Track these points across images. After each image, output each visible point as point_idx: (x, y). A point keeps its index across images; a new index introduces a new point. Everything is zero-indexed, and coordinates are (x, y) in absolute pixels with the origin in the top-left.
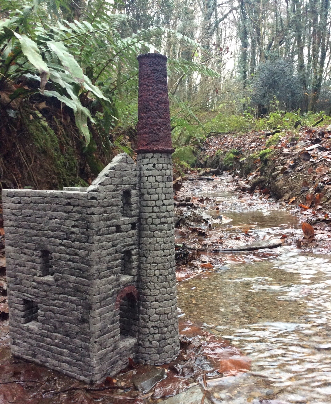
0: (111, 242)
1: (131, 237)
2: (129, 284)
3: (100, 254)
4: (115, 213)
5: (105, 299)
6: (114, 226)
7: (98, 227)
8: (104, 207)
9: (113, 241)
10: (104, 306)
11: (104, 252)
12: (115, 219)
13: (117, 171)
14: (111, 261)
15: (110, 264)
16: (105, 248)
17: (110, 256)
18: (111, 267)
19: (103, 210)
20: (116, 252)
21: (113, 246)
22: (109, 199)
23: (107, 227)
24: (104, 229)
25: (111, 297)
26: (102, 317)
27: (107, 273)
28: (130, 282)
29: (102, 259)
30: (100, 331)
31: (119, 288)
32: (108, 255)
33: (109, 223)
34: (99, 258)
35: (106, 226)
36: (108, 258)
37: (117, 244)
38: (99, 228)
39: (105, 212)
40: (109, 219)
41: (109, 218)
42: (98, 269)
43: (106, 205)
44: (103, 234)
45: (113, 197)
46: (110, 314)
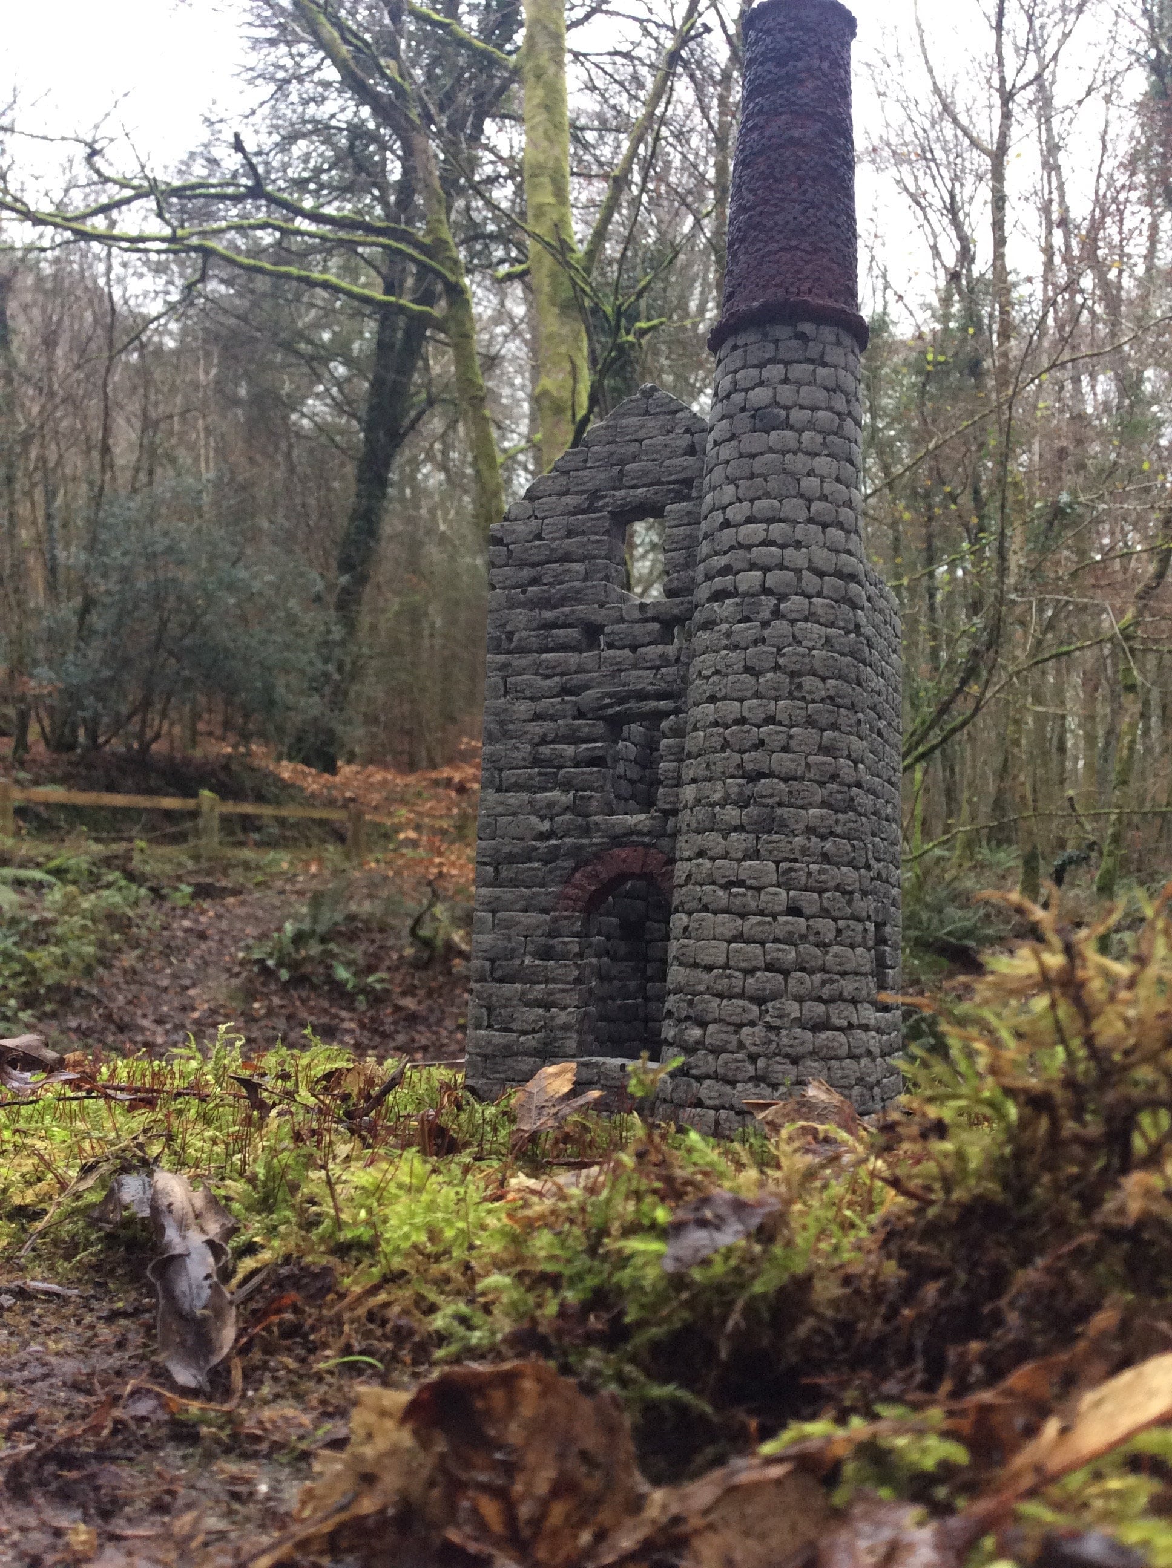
0: (557, 679)
1: (658, 668)
2: (635, 838)
3: (505, 710)
4: (577, 584)
5: (512, 859)
6: (571, 626)
7: (503, 625)
8: (533, 565)
9: (562, 674)
10: (514, 883)
11: (523, 708)
12: (580, 601)
13: (594, 449)
14: (552, 742)
15: (545, 750)
16: (528, 694)
17: (549, 725)
18: (551, 761)
19: (526, 573)
20: (581, 715)
21: (565, 691)
22: (554, 539)
23: (538, 628)
24: (525, 633)
25: (546, 863)
26: (499, 915)
27: (531, 778)
28: (640, 833)
29: (511, 727)
30: (493, 961)
31: (585, 841)
32: (537, 717)
33: (548, 615)
34: (502, 723)
35: (535, 624)
36: (536, 729)
37: (586, 687)
38: (508, 628)
39: (535, 581)
40: (548, 603)
41: (549, 599)
42: (492, 754)
43: (537, 559)
44: (522, 650)
45: (570, 534)
46: (534, 918)
